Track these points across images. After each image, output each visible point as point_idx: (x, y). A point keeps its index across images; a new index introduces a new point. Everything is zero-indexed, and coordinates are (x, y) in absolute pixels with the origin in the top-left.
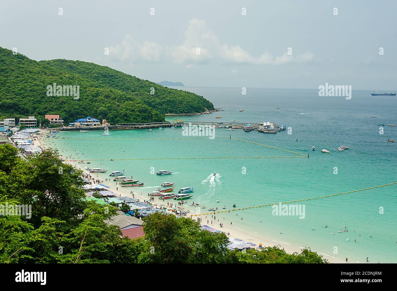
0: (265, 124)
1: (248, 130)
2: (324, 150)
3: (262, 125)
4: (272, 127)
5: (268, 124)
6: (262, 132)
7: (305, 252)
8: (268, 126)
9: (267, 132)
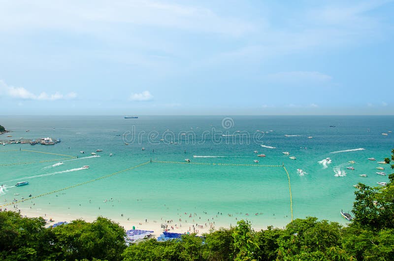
0: (46, 139)
1: (33, 144)
2: (93, 153)
3: (43, 140)
4: (51, 141)
5: (48, 139)
6: (44, 144)
7: (99, 219)
8: (48, 140)
9: (48, 144)
